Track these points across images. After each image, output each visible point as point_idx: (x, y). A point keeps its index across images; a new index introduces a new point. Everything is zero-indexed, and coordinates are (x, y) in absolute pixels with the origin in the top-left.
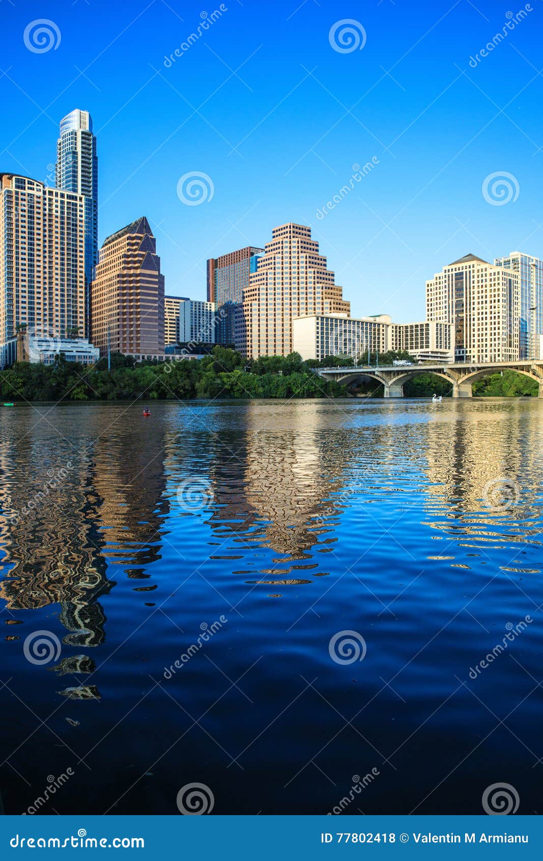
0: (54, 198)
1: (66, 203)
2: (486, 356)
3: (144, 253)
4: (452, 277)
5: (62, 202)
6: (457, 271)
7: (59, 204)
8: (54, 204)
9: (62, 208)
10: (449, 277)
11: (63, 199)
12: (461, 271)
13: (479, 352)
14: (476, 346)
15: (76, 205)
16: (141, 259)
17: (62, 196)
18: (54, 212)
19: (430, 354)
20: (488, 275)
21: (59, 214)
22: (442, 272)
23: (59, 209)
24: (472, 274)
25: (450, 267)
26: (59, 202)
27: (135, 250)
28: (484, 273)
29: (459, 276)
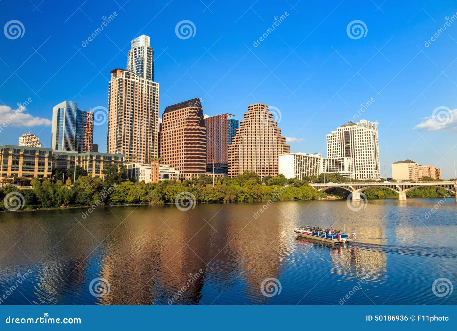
0: (144, 84)
1: (150, 87)
2: (365, 175)
3: (199, 117)
4: (343, 133)
5: (148, 87)
6: (346, 130)
7: (147, 87)
8: (144, 87)
9: (148, 90)
10: (341, 133)
11: (148, 85)
12: (348, 130)
13: (360, 173)
14: (359, 169)
15: (155, 88)
16: (198, 121)
17: (148, 83)
18: (144, 91)
19: (345, 174)
20: (364, 133)
21: (146, 93)
22: (336, 130)
23: (146, 90)
24: (354, 132)
25: (341, 128)
26: (147, 86)
27: (194, 116)
28: (361, 132)
29: (347, 134)
